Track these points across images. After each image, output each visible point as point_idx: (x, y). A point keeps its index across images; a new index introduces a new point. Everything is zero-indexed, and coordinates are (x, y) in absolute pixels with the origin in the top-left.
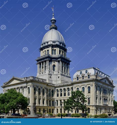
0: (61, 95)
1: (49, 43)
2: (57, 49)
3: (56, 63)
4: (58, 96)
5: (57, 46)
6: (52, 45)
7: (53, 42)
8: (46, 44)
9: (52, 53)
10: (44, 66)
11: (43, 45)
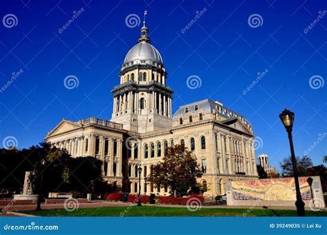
0: (153, 156)
1: (135, 63)
2: (149, 72)
3: (146, 96)
4: (146, 156)
5: (147, 67)
6: (140, 65)
7: (142, 61)
8: (130, 65)
9: (140, 79)
10: (124, 101)
11: (124, 66)
